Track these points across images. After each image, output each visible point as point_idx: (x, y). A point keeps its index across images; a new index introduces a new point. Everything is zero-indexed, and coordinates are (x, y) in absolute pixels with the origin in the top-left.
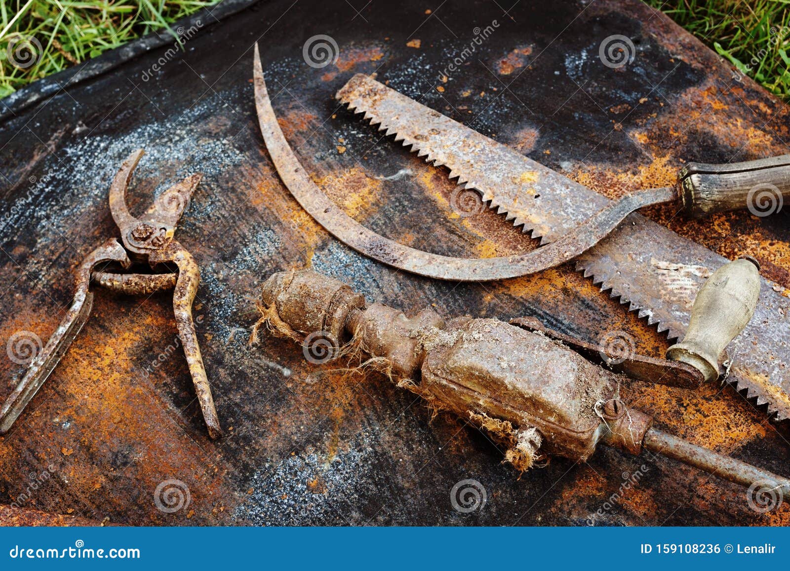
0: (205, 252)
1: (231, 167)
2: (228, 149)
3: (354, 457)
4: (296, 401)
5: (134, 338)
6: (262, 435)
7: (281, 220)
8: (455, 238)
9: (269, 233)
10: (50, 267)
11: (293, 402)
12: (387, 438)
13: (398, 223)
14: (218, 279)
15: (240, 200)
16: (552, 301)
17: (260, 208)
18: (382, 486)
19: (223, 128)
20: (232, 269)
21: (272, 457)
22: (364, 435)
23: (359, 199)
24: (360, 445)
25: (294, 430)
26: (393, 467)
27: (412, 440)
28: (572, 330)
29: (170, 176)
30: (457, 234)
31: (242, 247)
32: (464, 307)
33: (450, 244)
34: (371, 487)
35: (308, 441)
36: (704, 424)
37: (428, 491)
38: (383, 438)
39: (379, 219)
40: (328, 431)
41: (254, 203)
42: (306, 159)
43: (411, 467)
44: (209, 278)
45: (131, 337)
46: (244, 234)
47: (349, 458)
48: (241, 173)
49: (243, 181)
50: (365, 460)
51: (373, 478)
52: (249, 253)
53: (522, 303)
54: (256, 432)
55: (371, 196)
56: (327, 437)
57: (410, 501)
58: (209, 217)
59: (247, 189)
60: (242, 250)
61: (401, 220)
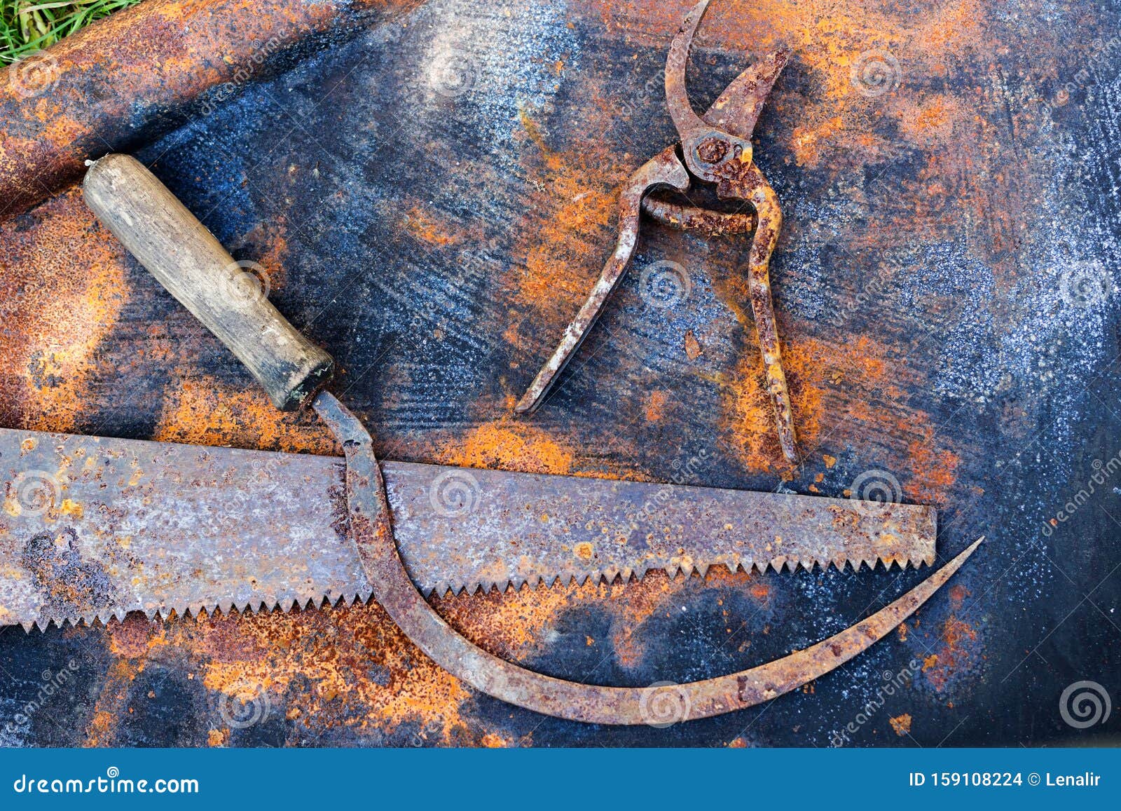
0: (859, 241)
1: (937, 368)
2: (966, 391)
3: (503, 133)
4: (606, 145)
5: (832, 93)
6: (607, 89)
7: (814, 340)
8: (603, 451)
9: (813, 314)
10: (1007, 105)
11: (608, 141)
12: (488, 174)
13: (682, 425)
14: (814, 221)
15: (883, 331)
16: (443, 446)
17: (852, 337)
18: (455, 127)
19: (1005, 419)
20: (810, 242)
21: (578, 74)
22: (512, 161)
23: (753, 428)
24: (507, 148)
25: (581, 115)
26: (459, 152)
27: (463, 191)
28: (400, 428)
29: (994, 304)
30: (605, 457)
31: (825, 275)
32: (527, 373)
33: (603, 439)
34: (464, 118)
35: (558, 114)
36: (205, 420)
37: (410, 153)
38: (491, 171)
39: (706, 417)
40: (548, 138)
41: (864, 338)
42: (862, 441)
43: (443, 163)
44: (824, 215)
45: (837, 91)
46: (839, 293)
47: (505, 128)
48: (917, 368)
49: (904, 359)
50: (490, 138)
51: (469, 127)
52: (810, 274)
53: (471, 421)
54: (615, 87)
55: (742, 442)
56: (544, 132)
57: (419, 132)
58: (897, 286)
59: (891, 352)
60: (821, 271)
61: (681, 433)
